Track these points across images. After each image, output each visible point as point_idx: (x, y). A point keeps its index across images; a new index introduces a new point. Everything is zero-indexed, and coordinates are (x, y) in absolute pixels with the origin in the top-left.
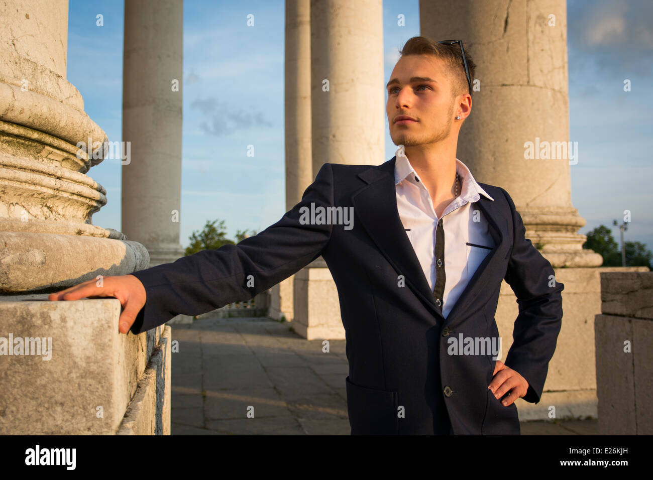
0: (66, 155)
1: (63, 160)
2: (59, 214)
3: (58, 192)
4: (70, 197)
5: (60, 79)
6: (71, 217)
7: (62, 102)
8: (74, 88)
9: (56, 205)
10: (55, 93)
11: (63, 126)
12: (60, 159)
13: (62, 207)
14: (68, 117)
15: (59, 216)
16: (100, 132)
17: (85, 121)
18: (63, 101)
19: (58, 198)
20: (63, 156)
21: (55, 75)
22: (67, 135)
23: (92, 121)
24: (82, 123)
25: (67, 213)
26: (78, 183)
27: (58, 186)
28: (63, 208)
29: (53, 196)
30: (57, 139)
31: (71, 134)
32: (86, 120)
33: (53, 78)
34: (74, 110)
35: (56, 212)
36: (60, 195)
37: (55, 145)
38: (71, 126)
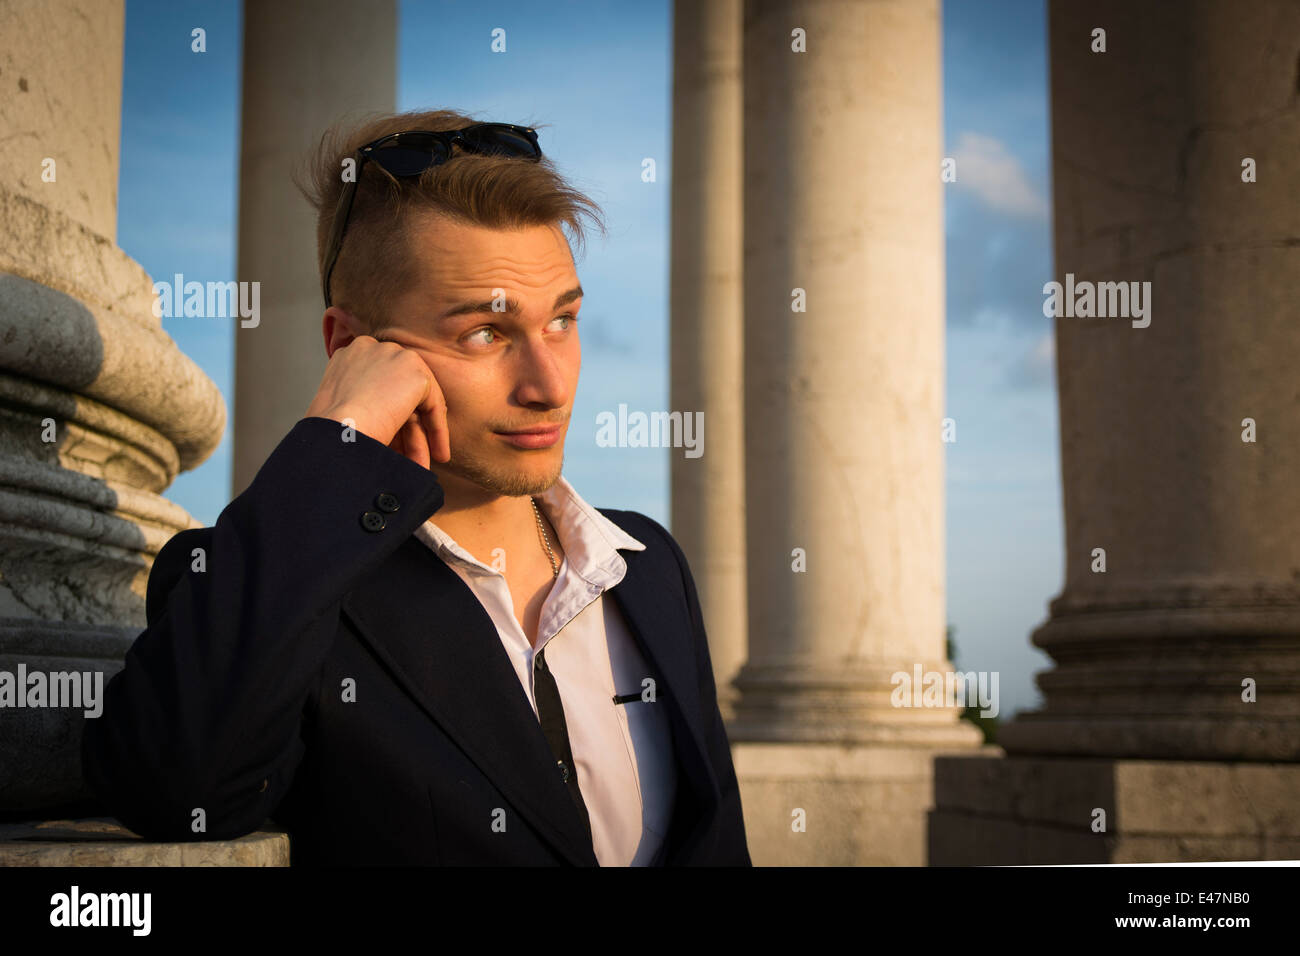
0: (116, 447)
1: (109, 460)
2: (98, 604)
3: (96, 545)
4: (128, 559)
5: (105, 249)
6: (128, 612)
7: (110, 308)
8: (139, 269)
9: (92, 579)
10: (92, 283)
11: (112, 372)
12: (101, 457)
13: (105, 584)
14: (126, 350)
15: (99, 611)
16: (204, 385)
17: (168, 358)
18: (115, 308)
19: (96, 562)
20: (108, 450)
21: (93, 239)
22: (122, 395)
23: (184, 357)
24: (162, 363)
25: (118, 602)
26: (149, 523)
27: (99, 528)
28: (109, 588)
29: (85, 558)
30: (97, 407)
31: (134, 392)
32: (169, 355)
33: (88, 244)
34: (142, 331)
35: (89, 598)
36: (103, 554)
37: (92, 421)
38: (134, 373)
